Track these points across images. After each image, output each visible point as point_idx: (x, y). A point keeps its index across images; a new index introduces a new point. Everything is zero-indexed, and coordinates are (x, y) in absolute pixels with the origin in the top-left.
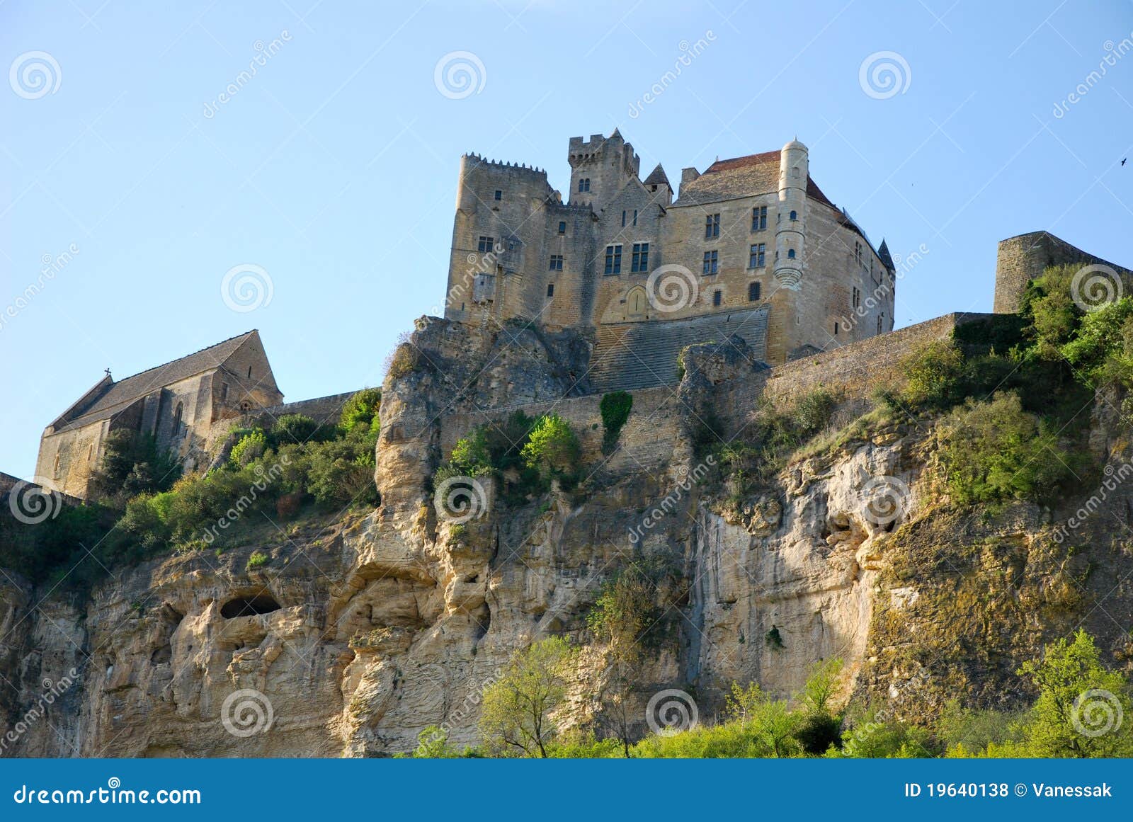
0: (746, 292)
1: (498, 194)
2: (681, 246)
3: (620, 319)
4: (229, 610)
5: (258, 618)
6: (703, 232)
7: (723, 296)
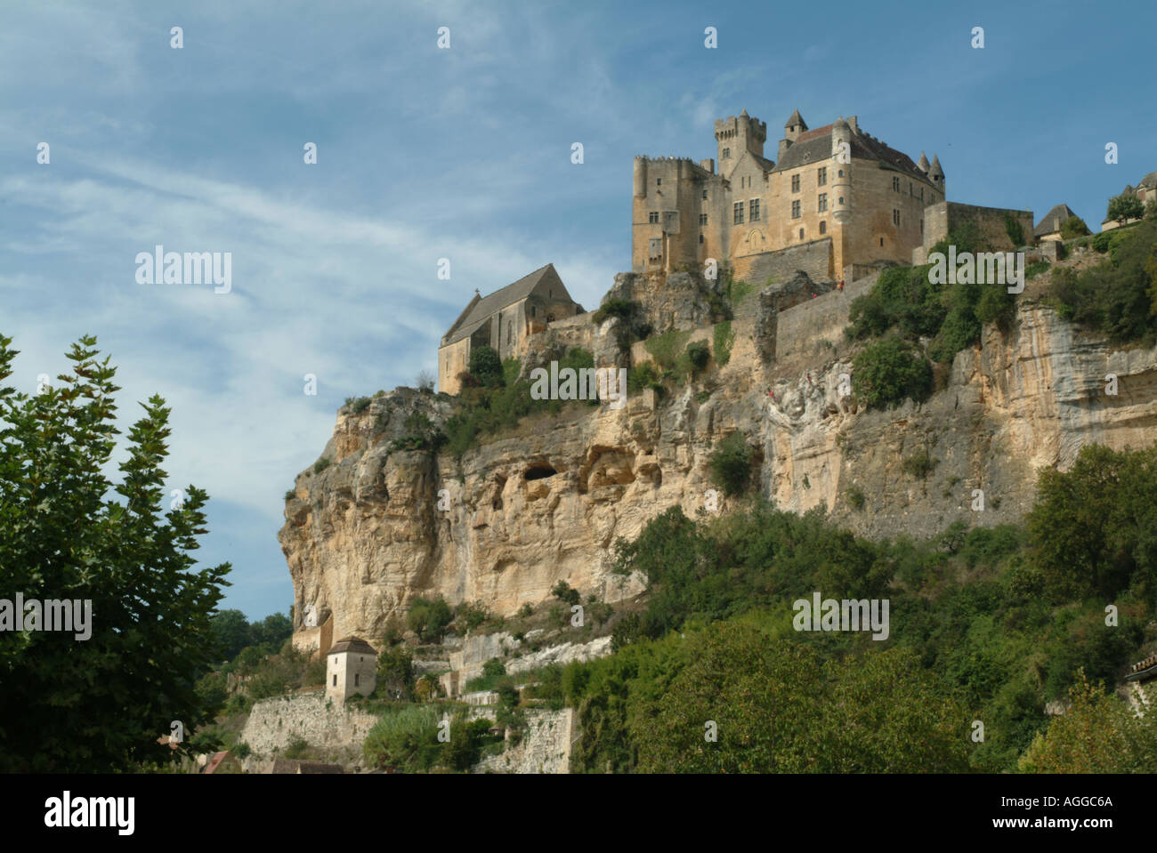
0: (818, 228)
1: (659, 180)
2: (778, 199)
3: (745, 254)
4: (530, 475)
5: (544, 481)
6: (790, 188)
7: (805, 232)
